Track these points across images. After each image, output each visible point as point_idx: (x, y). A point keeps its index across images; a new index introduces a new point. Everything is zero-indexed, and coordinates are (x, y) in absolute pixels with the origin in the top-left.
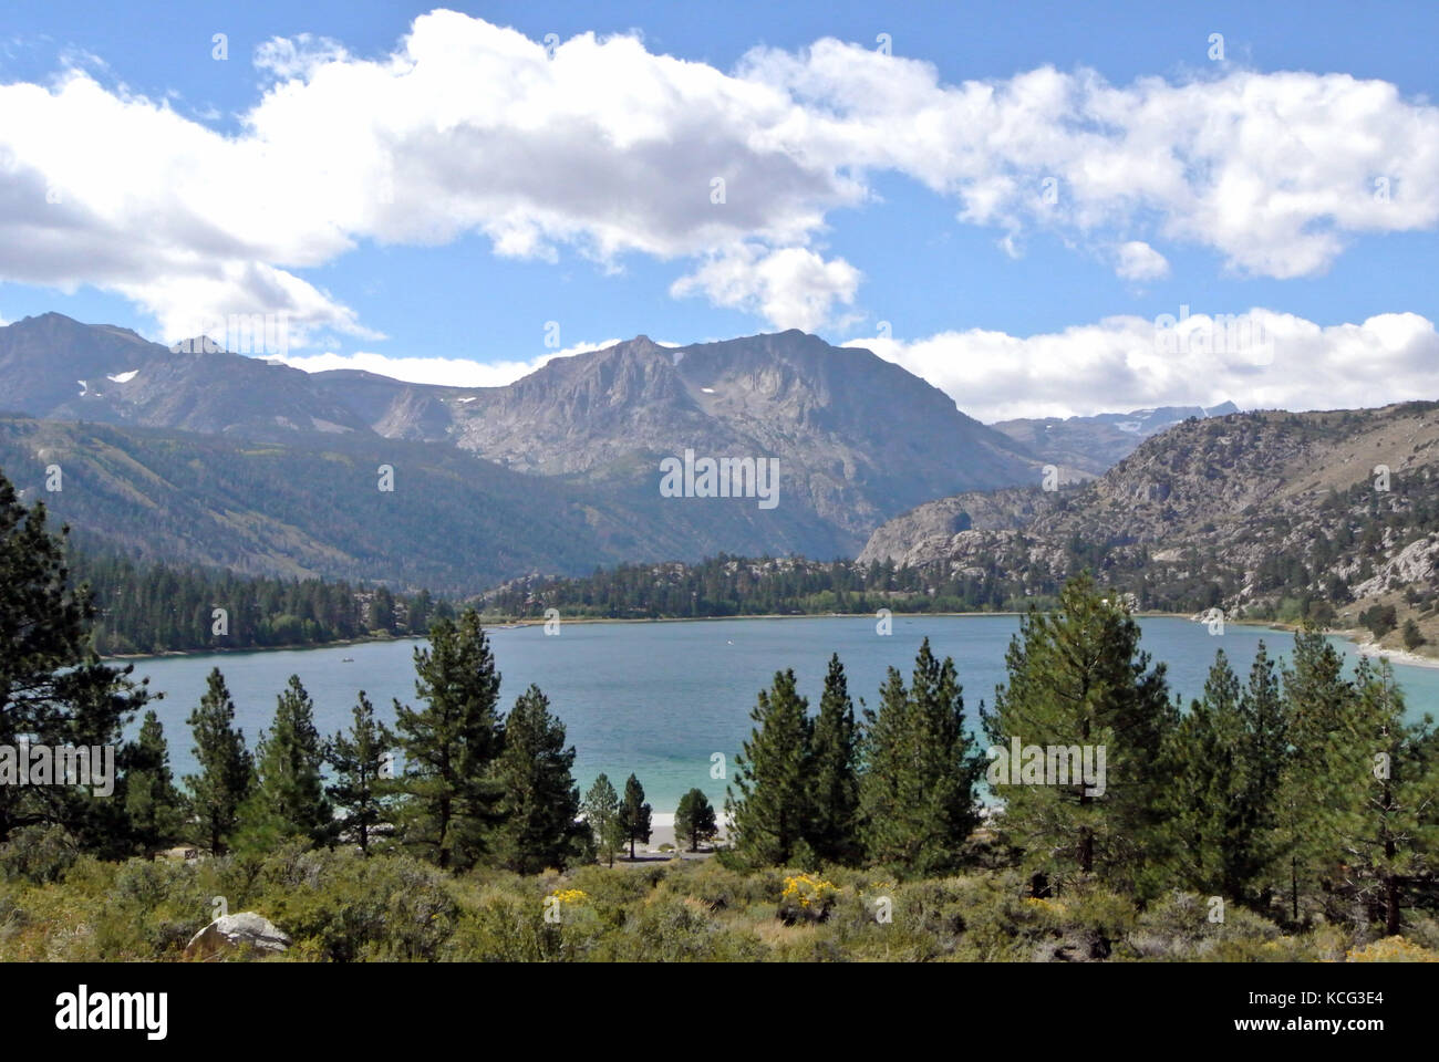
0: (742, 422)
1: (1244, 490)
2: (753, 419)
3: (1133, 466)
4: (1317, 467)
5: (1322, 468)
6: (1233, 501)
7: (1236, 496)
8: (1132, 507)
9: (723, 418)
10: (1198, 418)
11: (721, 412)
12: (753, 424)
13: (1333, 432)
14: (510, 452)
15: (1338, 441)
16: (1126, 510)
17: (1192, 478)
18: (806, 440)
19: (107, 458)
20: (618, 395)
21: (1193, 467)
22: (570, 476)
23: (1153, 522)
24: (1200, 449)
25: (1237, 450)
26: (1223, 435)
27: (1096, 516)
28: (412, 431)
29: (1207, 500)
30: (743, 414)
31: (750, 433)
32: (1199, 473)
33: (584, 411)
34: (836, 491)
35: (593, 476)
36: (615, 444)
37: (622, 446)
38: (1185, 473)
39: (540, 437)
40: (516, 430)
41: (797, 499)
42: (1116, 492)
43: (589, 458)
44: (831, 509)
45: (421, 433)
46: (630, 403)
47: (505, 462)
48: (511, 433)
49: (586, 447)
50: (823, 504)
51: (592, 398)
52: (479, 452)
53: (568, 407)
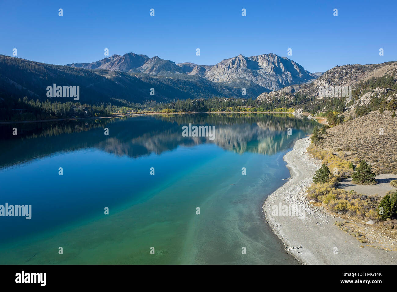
0: (259, 72)
1: (347, 82)
3: (323, 77)
4: (365, 77)
5: (366, 77)
12: (261, 72)
13: (370, 69)
14: (214, 78)
15: (371, 71)
17: (335, 79)
18: (272, 75)
22: (225, 82)
24: (339, 73)
25: (347, 73)
30: (260, 70)
31: (261, 74)
32: (337, 78)
33: (229, 70)
34: (277, 86)
35: (229, 82)
36: (234, 76)
37: (235, 76)
38: (334, 78)
39: (220, 75)
40: (216, 74)
41: (269, 87)
42: (318, 83)
43: (229, 79)
44: (276, 89)
45: (198, 74)
46: (237, 68)
47: (213, 80)
48: (215, 74)
49: (228, 77)
50: (274, 88)
51: (230, 67)
52: (209, 78)
53: (225, 69)
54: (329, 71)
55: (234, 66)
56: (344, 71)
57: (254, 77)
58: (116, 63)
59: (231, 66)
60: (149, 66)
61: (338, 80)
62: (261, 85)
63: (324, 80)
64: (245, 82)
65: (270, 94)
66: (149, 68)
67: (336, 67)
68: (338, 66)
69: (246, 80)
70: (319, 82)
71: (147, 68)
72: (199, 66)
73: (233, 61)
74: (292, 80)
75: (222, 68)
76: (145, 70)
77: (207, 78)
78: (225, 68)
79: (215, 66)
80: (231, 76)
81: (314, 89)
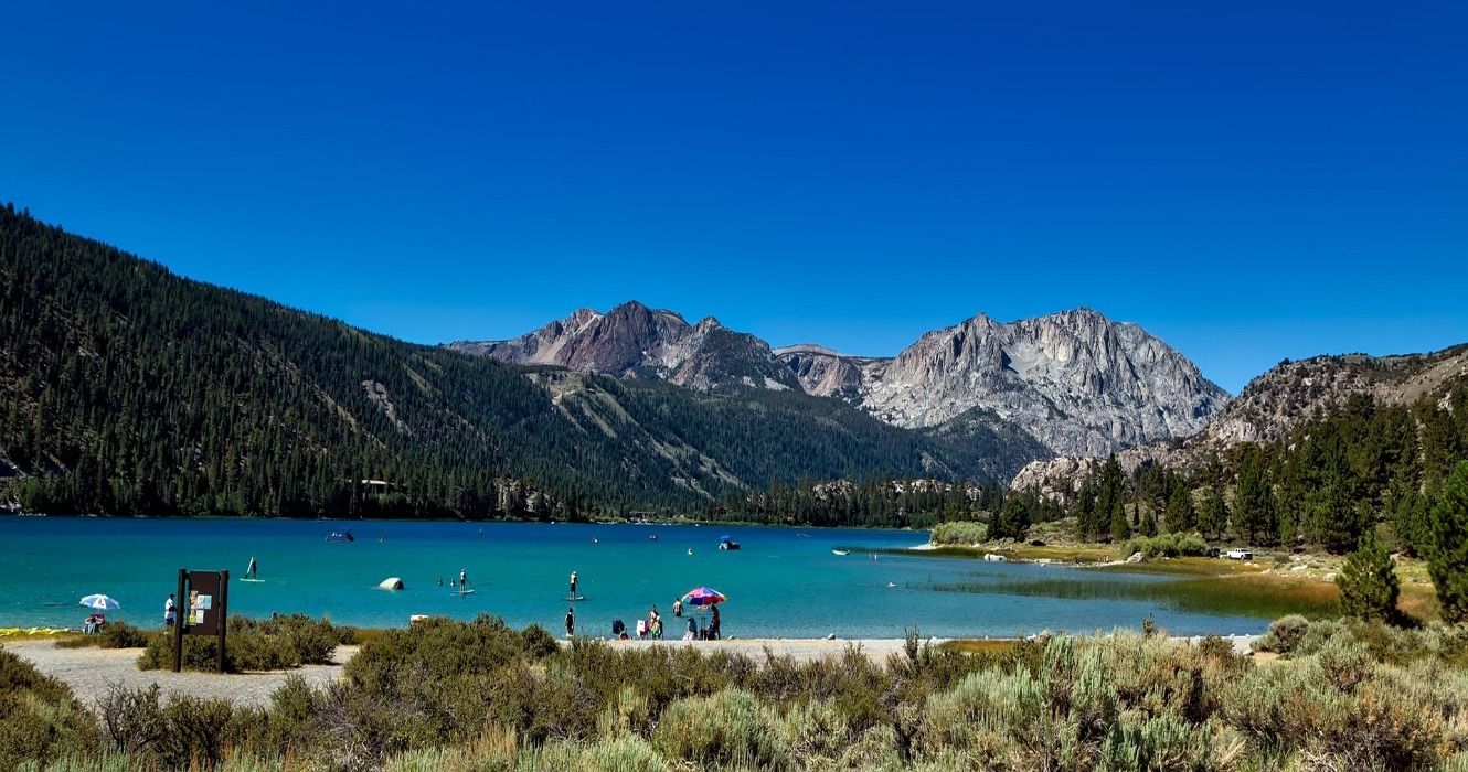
0: (1044, 385)
2: (1052, 383)
3: (1236, 407)
9: (1031, 382)
10: (1290, 360)
11: (1030, 377)
12: (1051, 387)
13: (1400, 373)
14: (894, 409)
15: (1402, 381)
17: (1278, 417)
18: (1086, 401)
19: (597, 399)
20: (963, 362)
21: (1281, 407)
22: (928, 429)
24: (1288, 390)
25: (1316, 391)
26: (1307, 376)
27: (1202, 455)
28: (837, 392)
30: (1045, 378)
31: (1049, 396)
32: (1284, 413)
33: (941, 376)
35: (942, 430)
36: (958, 403)
37: (962, 405)
38: (1274, 413)
39: (912, 397)
40: (899, 391)
42: (1221, 431)
43: (940, 414)
45: (842, 393)
46: (970, 369)
47: (890, 418)
48: (896, 394)
49: (940, 406)
51: (946, 365)
52: (875, 410)
53: (931, 372)
54: (1258, 383)
55: (958, 360)
56: (1307, 382)
58: (586, 341)
59: (948, 359)
60: (688, 357)
61: (1286, 419)
63: (1238, 417)
64: (996, 428)
65: (1053, 466)
66: (686, 364)
67: (1281, 364)
68: (1287, 362)
69: (998, 419)
70: (1226, 425)
71: (680, 366)
72: (843, 360)
73: (955, 339)
75: (919, 369)
76: (673, 373)
77: (870, 409)
78: (928, 371)
79: (898, 362)
80: (947, 402)
81: (1208, 453)
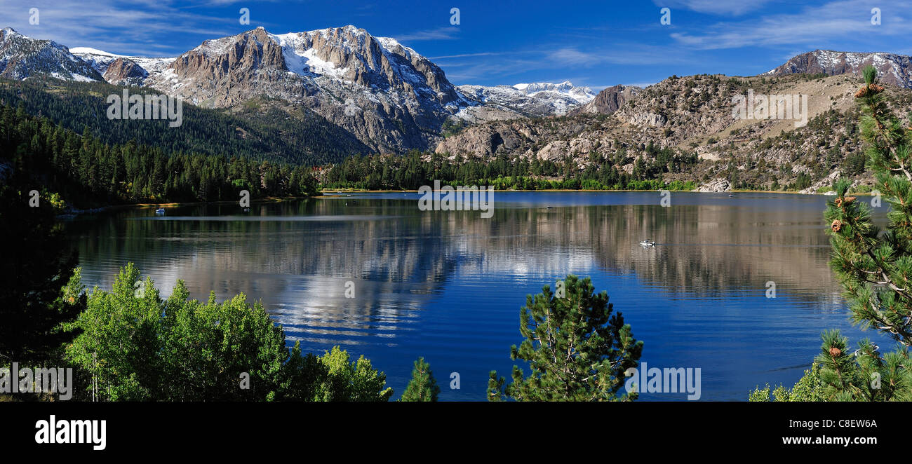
0: (321, 79)
1: (714, 120)
6: (709, 127)
7: (709, 124)
8: (645, 129)
11: (307, 74)
16: (642, 131)
17: (681, 112)
21: (680, 105)
23: (659, 138)
24: (683, 95)
26: (695, 86)
29: (691, 126)
30: (321, 75)
33: (226, 71)
34: (379, 122)
35: (233, 110)
36: (246, 91)
37: (249, 92)
40: (184, 83)
41: (356, 126)
43: (230, 100)
44: (376, 133)
46: (254, 66)
49: (228, 93)
50: (372, 130)
51: (230, 64)
53: (216, 69)
55: (242, 60)
57: (307, 96)
59: (231, 60)
62: (331, 120)
69: (287, 104)
73: (236, 46)
74: (420, 107)
75: (202, 67)
78: (213, 68)
79: (180, 62)
80: (235, 91)
